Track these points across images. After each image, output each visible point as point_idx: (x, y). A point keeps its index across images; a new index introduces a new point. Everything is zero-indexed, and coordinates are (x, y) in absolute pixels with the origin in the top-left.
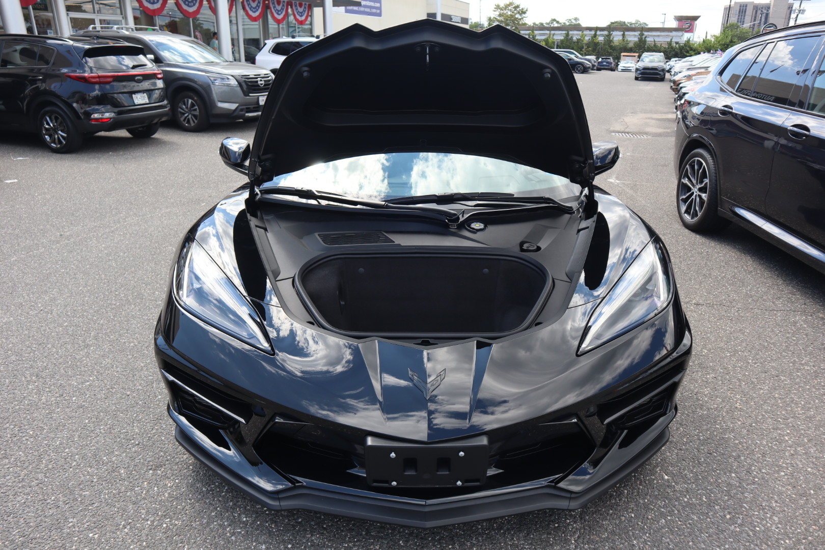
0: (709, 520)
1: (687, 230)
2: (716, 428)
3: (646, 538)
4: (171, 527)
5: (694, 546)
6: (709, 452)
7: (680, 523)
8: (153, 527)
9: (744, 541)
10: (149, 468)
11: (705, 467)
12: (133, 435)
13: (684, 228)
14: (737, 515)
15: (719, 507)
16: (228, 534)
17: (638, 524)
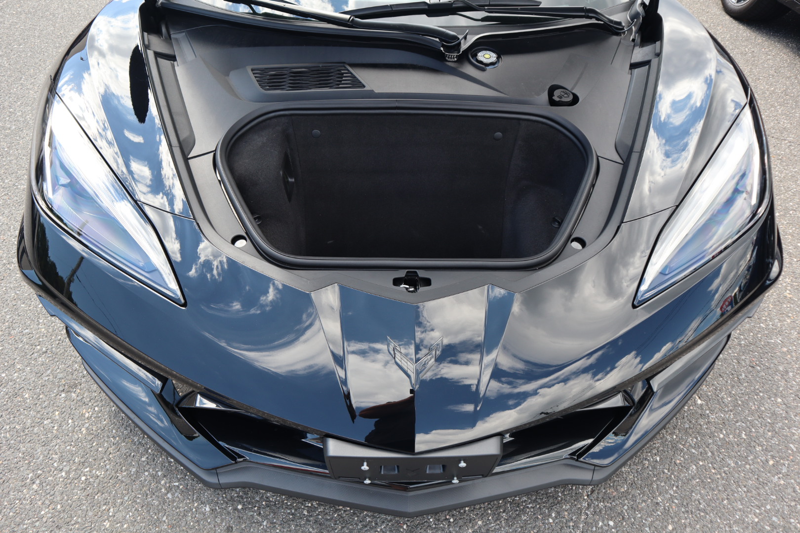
0: (748, 466)
1: (727, 17)
2: (760, 327)
3: (672, 493)
4: (91, 480)
5: (729, 506)
6: (751, 364)
7: (713, 471)
8: (69, 481)
9: (788, 498)
10: (61, 389)
11: (745, 387)
12: (39, 338)
13: (724, 13)
14: (782, 461)
15: (760, 448)
16: (163, 490)
17: (664, 473)
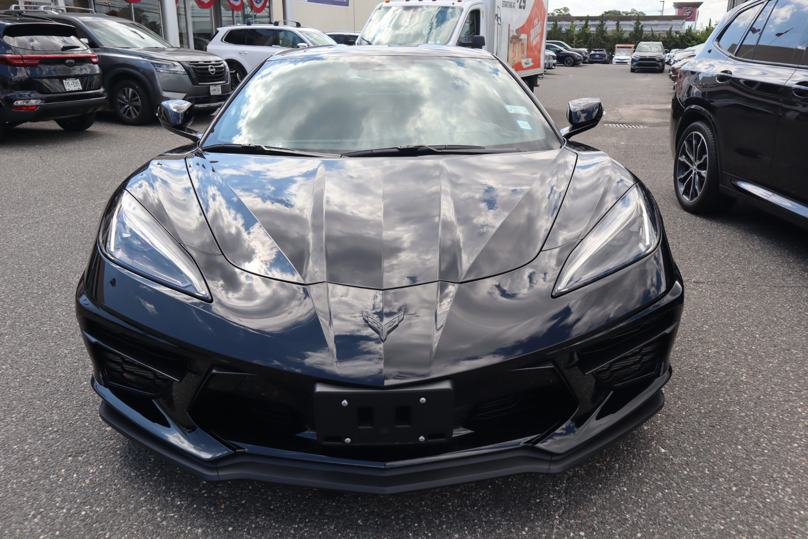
0: (712, 492)
1: (686, 213)
2: (719, 401)
3: (640, 512)
4: (90, 514)
5: (695, 519)
6: (711, 425)
7: (679, 496)
8: (69, 515)
9: (752, 512)
10: (69, 454)
11: (707, 440)
12: (52, 422)
13: (682, 210)
14: (744, 487)
15: (723, 479)
16: (159, 519)
17: (631, 498)
